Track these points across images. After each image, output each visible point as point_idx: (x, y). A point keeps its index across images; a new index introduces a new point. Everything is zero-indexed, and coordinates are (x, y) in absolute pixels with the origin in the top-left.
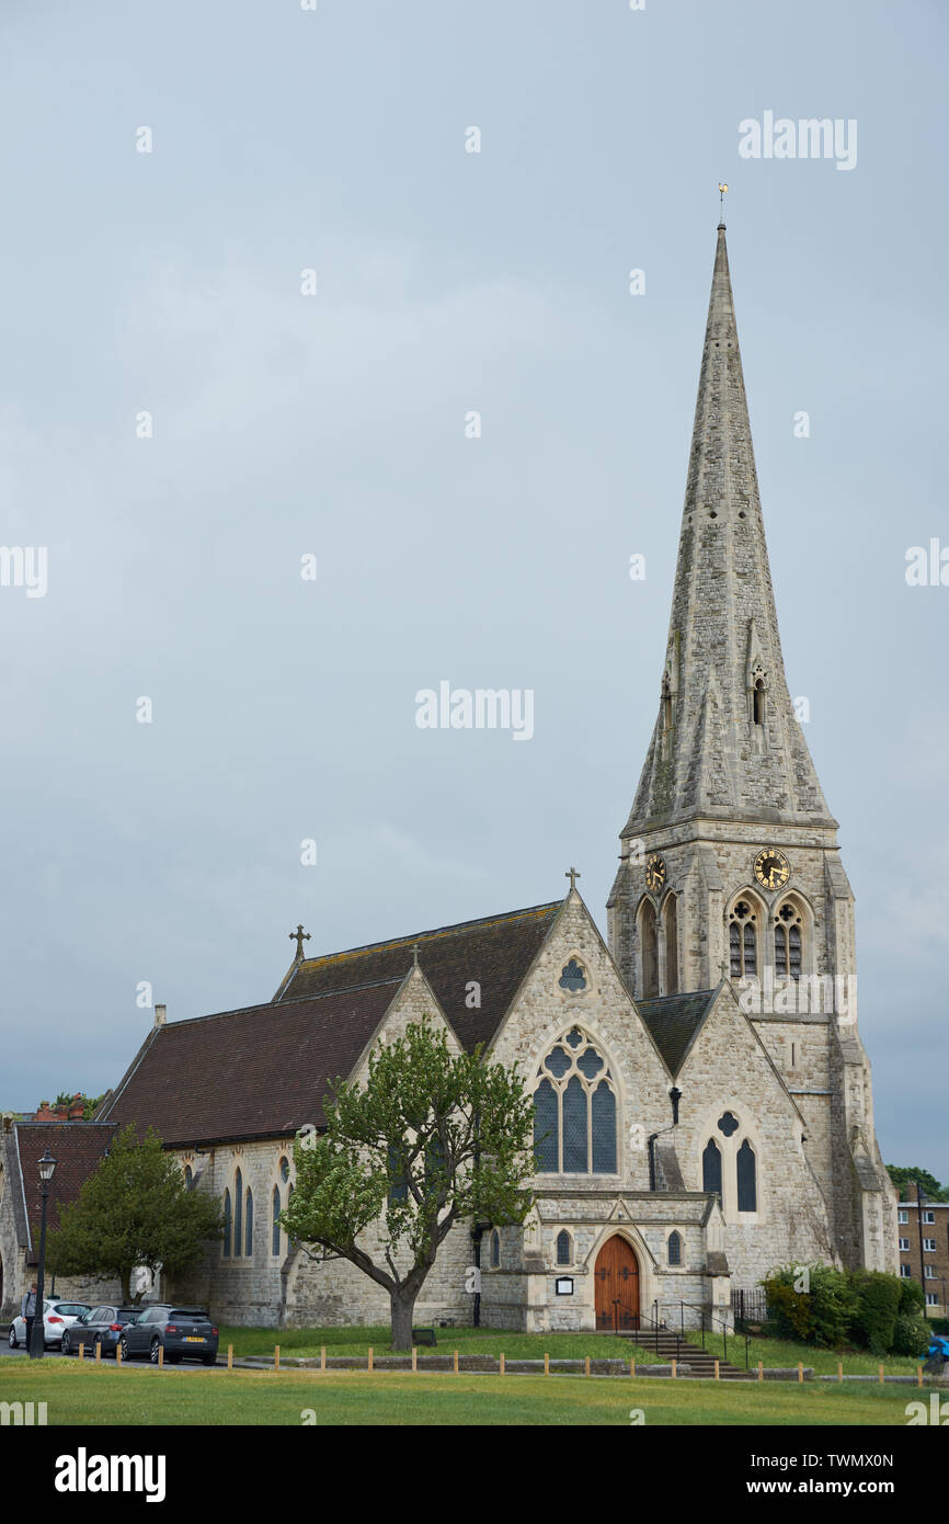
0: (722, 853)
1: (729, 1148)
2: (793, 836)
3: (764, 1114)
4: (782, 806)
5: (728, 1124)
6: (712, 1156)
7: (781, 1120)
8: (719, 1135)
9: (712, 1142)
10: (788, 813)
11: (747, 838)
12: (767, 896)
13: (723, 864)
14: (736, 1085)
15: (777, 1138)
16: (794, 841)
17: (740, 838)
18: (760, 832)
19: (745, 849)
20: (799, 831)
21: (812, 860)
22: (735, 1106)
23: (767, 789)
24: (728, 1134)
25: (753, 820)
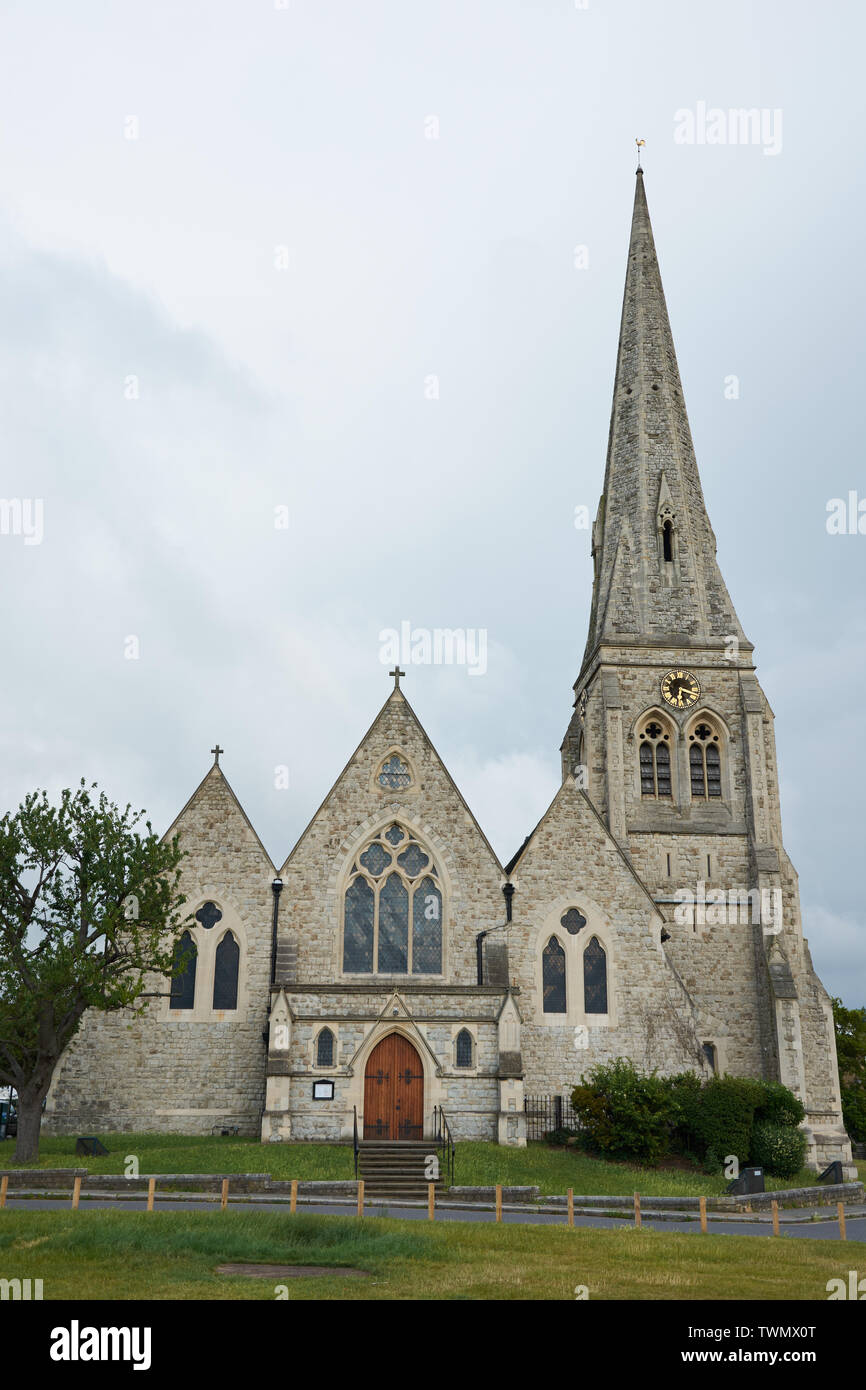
0: (627, 676)
1: (574, 947)
2: (705, 658)
3: (616, 910)
4: (693, 632)
5: (574, 920)
6: (554, 952)
7: (636, 917)
8: (563, 933)
9: (554, 939)
10: (698, 638)
11: (654, 662)
12: (676, 715)
13: (628, 686)
14: (582, 881)
15: (632, 935)
16: (705, 662)
17: (647, 662)
18: (668, 656)
19: (652, 672)
20: (711, 654)
21: (726, 680)
22: (579, 901)
23: (677, 618)
24: (573, 931)
25: (659, 645)
